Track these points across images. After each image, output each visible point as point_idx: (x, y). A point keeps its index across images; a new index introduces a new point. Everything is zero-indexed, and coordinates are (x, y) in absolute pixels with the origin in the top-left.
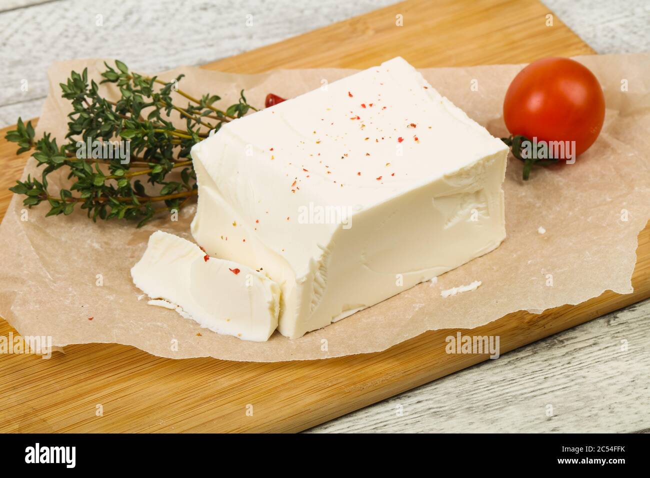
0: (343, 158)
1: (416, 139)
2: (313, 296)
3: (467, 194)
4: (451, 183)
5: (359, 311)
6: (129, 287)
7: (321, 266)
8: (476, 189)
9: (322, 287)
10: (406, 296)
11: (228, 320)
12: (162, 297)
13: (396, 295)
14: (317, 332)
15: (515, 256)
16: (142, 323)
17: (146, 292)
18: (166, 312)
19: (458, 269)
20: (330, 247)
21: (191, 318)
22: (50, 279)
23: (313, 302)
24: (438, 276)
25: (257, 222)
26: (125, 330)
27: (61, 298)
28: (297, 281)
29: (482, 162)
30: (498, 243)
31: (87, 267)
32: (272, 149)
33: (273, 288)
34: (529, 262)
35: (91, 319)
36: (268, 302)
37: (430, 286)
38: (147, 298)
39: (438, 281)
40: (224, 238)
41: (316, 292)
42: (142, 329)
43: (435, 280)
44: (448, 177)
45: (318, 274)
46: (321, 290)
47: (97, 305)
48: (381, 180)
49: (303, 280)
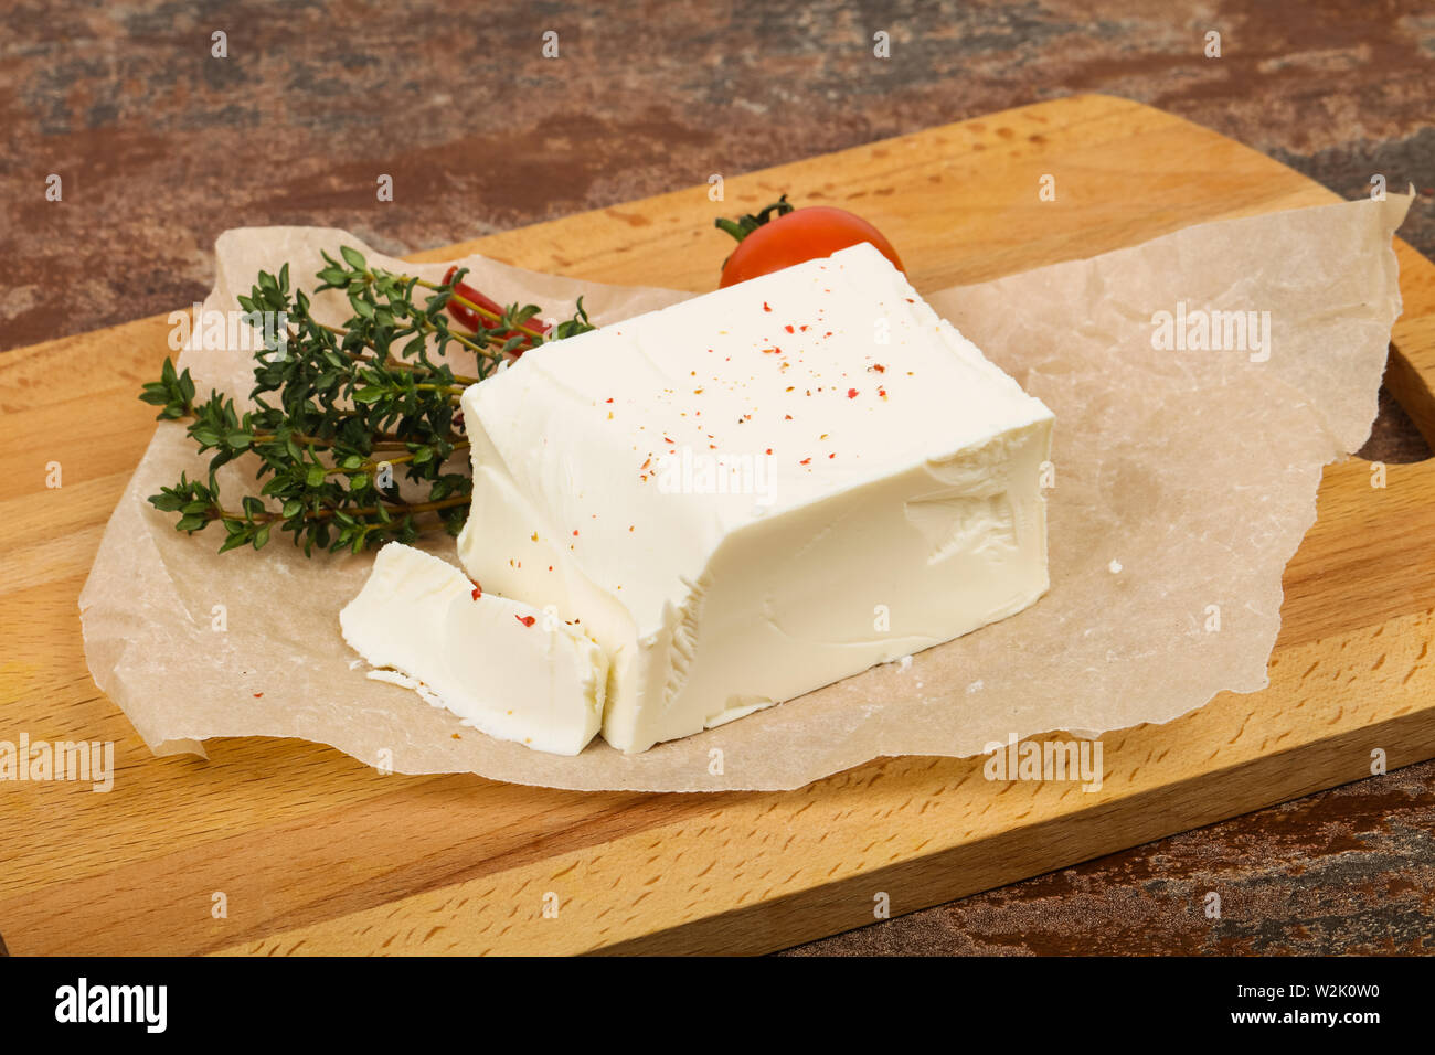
0: (741, 421)
1: (882, 393)
2: (671, 674)
3: (975, 500)
4: (944, 477)
5: (758, 711)
6: (334, 646)
7: (687, 617)
8: (994, 491)
9: (689, 659)
10: (850, 688)
11: (510, 713)
12: (393, 665)
13: (829, 686)
14: (676, 744)
15: (1062, 620)
16: (351, 709)
17: (363, 654)
18: (398, 693)
19: (952, 643)
20: (703, 582)
21: (444, 707)
22: (188, 621)
23: (670, 685)
24: (913, 655)
25: (576, 533)
26: (318, 718)
27: (208, 657)
28: (641, 644)
29: (1001, 440)
31: (261, 606)
32: (610, 401)
33: (594, 657)
34: (1087, 633)
35: (258, 696)
36: (585, 683)
37: (898, 672)
38: (367, 667)
39: (913, 664)
40: (516, 564)
41: (676, 666)
42: (350, 718)
43: (907, 661)
44: (937, 465)
45: (680, 632)
46: (685, 664)
47: (271, 672)
48: (808, 464)
49: (650, 643)
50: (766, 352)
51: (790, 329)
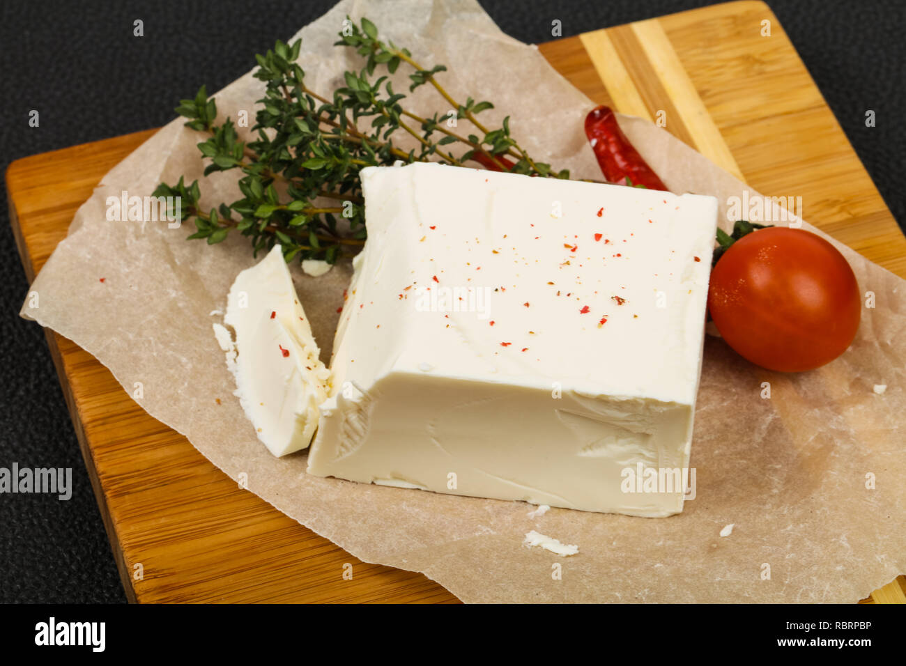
0: (496, 290)
1: (603, 322)
2: (342, 438)
3: (626, 430)
5: (418, 489)
6: (220, 291)
7: (359, 409)
8: (641, 430)
9: (360, 436)
10: (487, 507)
11: (262, 404)
12: (236, 328)
13: (480, 498)
14: (345, 483)
15: (660, 543)
17: (230, 308)
18: (213, 349)
19: (585, 514)
20: (373, 393)
21: (234, 374)
23: (343, 445)
24: (551, 507)
26: (129, 345)
28: (321, 411)
29: (643, 403)
30: (665, 514)
32: (433, 228)
36: (296, 414)
38: (220, 319)
39: (545, 513)
41: (348, 436)
42: (155, 354)
43: (543, 509)
44: (580, 396)
45: (353, 417)
46: (357, 438)
47: (145, 294)
48: (504, 347)
49: (327, 413)
50: (566, 246)
51: (598, 237)
